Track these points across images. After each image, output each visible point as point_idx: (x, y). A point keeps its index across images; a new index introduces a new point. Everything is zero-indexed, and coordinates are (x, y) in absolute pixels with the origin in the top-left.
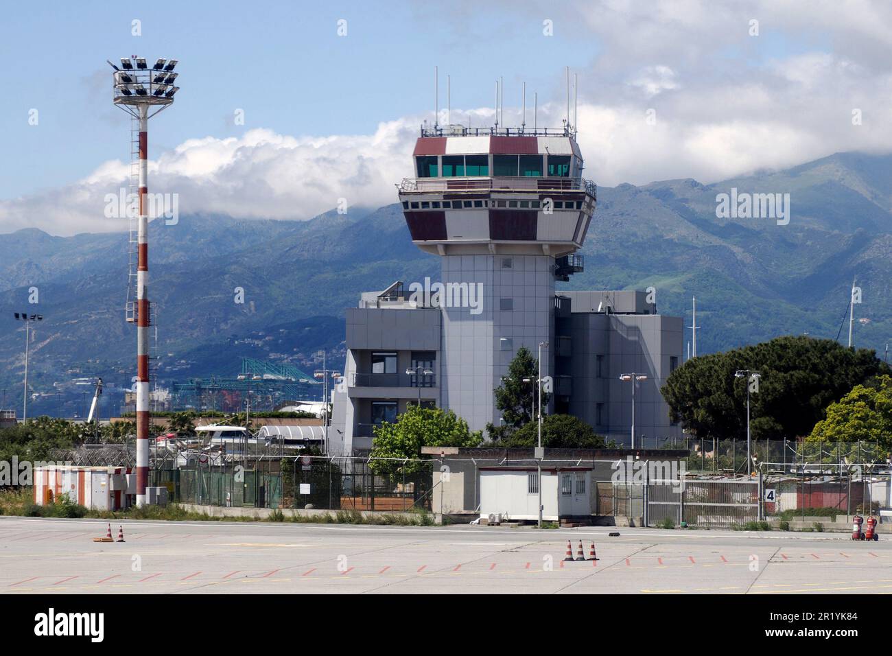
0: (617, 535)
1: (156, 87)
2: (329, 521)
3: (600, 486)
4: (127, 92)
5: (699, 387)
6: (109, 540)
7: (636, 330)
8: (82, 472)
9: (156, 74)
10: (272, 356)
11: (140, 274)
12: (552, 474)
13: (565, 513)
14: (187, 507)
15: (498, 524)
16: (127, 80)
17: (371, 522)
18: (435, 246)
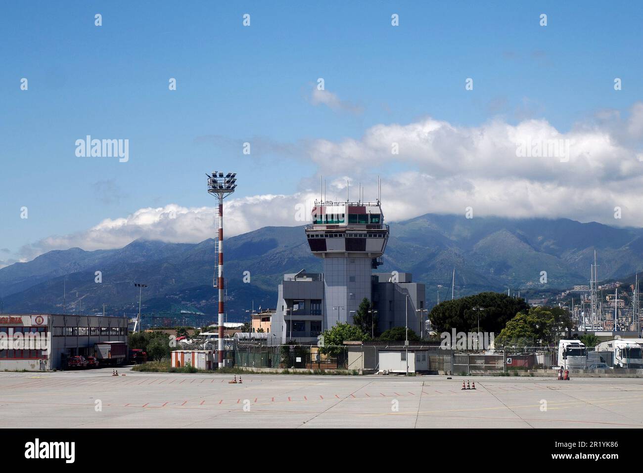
0: (451, 378)
1: (227, 185)
2: (310, 374)
3: (431, 358)
4: (214, 187)
5: (447, 314)
6: (235, 382)
7: (406, 290)
8: (193, 353)
9: (227, 179)
10: (183, 303)
11: (220, 266)
12: (412, 352)
13: (418, 369)
14: (244, 369)
15: (388, 374)
16: (215, 182)
17: (329, 374)
18: (322, 253)
